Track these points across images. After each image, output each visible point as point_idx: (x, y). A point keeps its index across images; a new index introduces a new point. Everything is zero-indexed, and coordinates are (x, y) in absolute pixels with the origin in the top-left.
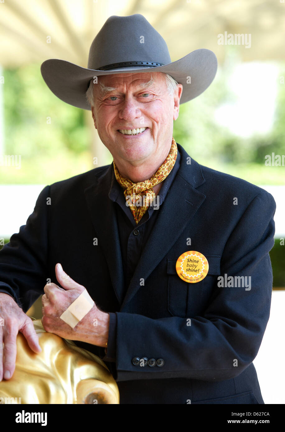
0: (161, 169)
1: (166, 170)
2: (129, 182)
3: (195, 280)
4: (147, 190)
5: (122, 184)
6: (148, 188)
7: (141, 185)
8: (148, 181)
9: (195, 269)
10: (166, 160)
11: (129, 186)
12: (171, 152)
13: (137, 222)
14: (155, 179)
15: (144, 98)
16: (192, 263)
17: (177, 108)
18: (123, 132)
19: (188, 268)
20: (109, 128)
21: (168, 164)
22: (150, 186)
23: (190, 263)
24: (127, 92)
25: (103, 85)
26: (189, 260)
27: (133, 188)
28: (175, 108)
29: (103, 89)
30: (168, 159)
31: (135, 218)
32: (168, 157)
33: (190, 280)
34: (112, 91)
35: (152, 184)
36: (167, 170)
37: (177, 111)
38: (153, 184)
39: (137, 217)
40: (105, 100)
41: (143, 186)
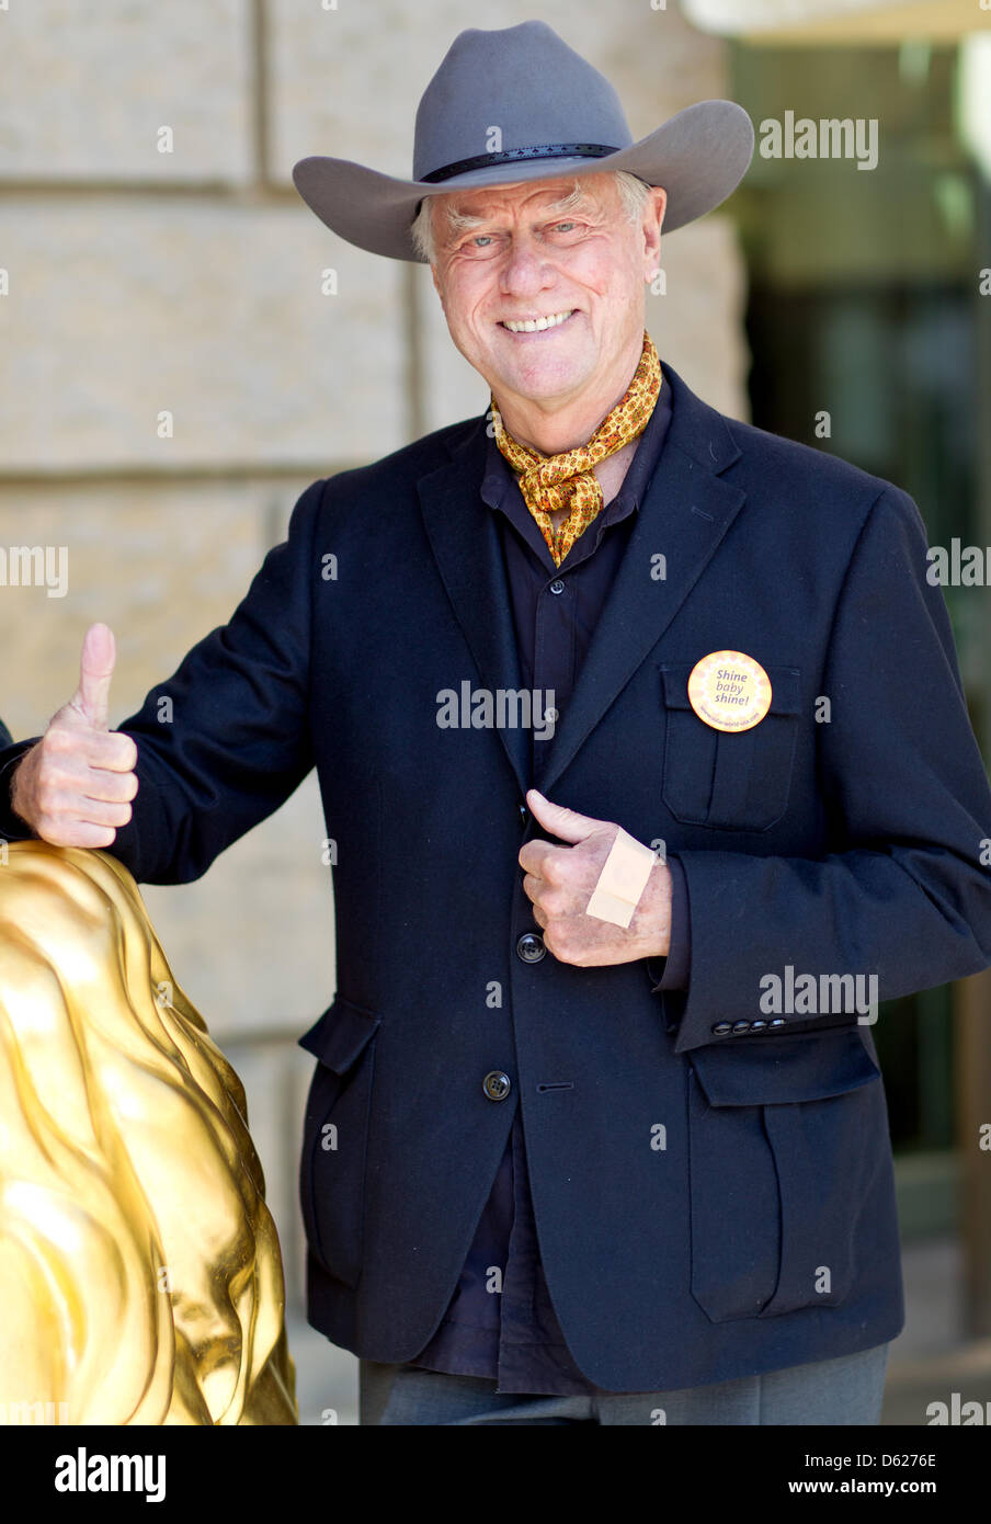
0: (614, 418)
1: (627, 421)
2: (531, 455)
3: (737, 724)
4: (577, 474)
5: (514, 459)
6: (579, 470)
7: (562, 461)
8: (578, 451)
9: (739, 697)
10: (628, 395)
11: (530, 464)
12: (641, 372)
13: (558, 560)
14: (598, 445)
15: (561, 234)
16: (729, 682)
17: (652, 252)
18: (513, 327)
19: (720, 693)
20: (476, 318)
21: (632, 405)
22: (584, 464)
23: (724, 682)
24: (516, 222)
25: (455, 213)
26: (723, 674)
27: (540, 469)
28: (646, 252)
29: (454, 222)
30: (633, 391)
31: (551, 549)
32: (632, 385)
33: (726, 724)
34: (478, 227)
35: (589, 458)
36: (629, 422)
37: (655, 256)
38: (592, 460)
39: (557, 548)
40: (464, 245)
41: (567, 465)
